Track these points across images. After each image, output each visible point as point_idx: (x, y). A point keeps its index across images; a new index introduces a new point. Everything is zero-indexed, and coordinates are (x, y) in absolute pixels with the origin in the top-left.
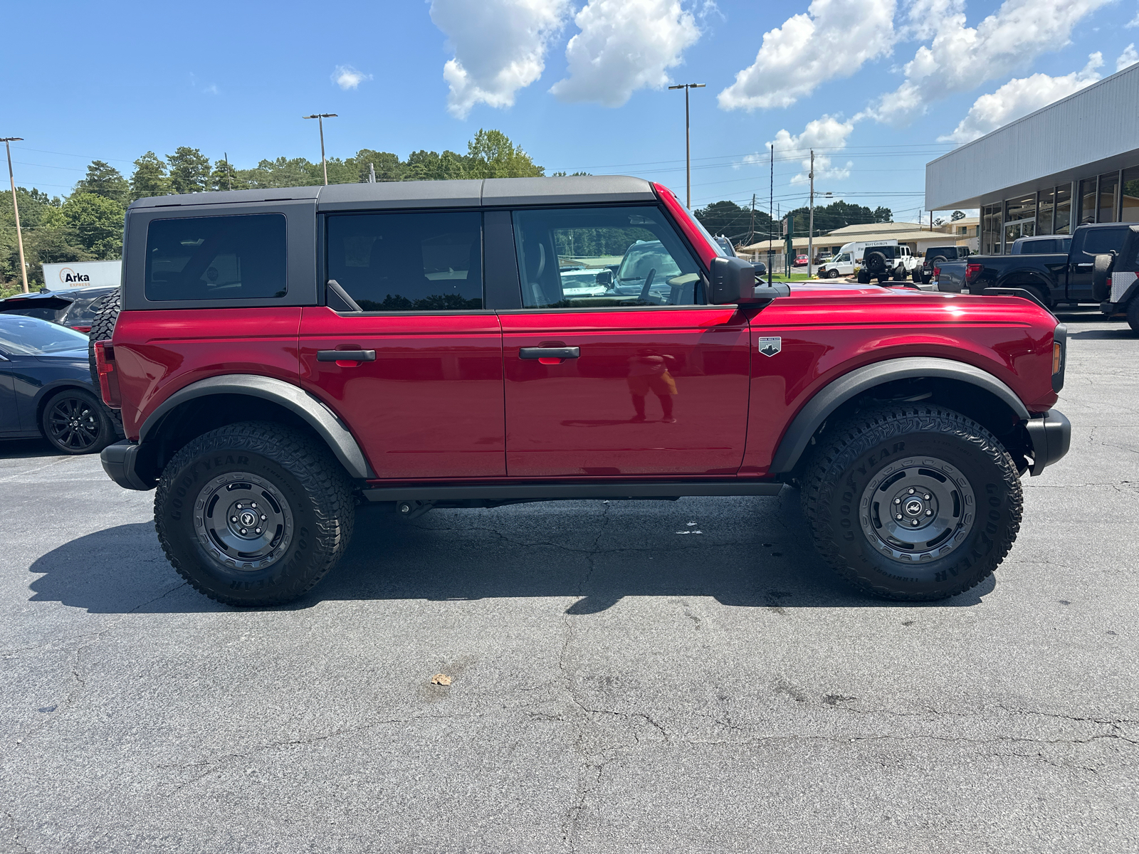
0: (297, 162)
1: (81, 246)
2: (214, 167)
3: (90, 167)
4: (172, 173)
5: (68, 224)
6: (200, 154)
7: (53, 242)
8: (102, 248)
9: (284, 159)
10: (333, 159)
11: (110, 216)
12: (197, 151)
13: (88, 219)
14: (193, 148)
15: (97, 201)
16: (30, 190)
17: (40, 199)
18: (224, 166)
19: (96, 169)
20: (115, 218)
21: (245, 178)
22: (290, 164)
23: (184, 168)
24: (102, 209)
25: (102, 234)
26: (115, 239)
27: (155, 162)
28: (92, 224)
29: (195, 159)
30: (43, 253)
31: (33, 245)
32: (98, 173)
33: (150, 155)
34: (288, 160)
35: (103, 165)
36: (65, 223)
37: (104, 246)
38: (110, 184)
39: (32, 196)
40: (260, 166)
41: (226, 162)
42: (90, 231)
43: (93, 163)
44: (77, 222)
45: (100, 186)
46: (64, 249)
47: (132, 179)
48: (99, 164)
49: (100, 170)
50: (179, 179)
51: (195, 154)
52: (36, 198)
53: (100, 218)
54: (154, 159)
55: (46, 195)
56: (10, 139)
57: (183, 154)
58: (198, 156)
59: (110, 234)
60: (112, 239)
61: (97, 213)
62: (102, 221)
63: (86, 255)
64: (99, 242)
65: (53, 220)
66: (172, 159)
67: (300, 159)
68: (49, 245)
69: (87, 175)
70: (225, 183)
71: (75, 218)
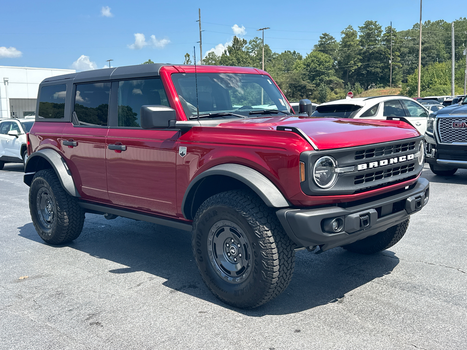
0: (438, 23)
1: (309, 81)
2: (384, 30)
3: (321, 37)
4: (360, 36)
5: (304, 69)
6: (377, 24)
7: (296, 79)
8: (318, 81)
9: (429, 22)
10: (461, 18)
11: (324, 64)
12: (376, 22)
13: (314, 66)
14: (374, 21)
15: (320, 56)
16: (292, 51)
17: (296, 56)
18: (390, 30)
19: (324, 38)
20: (327, 64)
21: (403, 36)
22: (433, 25)
23: (367, 33)
24: (322, 60)
25: (319, 74)
26: (326, 76)
27: (352, 31)
28: (315, 68)
29: (374, 27)
30: (291, 85)
31: (287, 81)
32: (324, 40)
33: (350, 27)
34: (432, 22)
35: (327, 35)
36: (303, 69)
37: (320, 80)
38: (329, 45)
39: (293, 55)
40: (414, 27)
41: (391, 28)
42: (314, 72)
43: (323, 34)
44: (308, 67)
45: (324, 47)
46: (300, 82)
47: (341, 42)
48: (325, 35)
49: (326, 38)
50: (363, 40)
51: (374, 24)
52: (295, 56)
53: (319, 65)
54: (351, 30)
55: (299, 54)
56: (264, 29)
57: (368, 25)
58: (376, 25)
59: (323, 73)
60: (324, 76)
61: (318, 62)
62: (320, 66)
63: (310, 85)
64: (317, 78)
65: (297, 67)
66: (362, 28)
67: (440, 20)
68: (294, 81)
69: (319, 41)
70: (389, 40)
71: (308, 65)
